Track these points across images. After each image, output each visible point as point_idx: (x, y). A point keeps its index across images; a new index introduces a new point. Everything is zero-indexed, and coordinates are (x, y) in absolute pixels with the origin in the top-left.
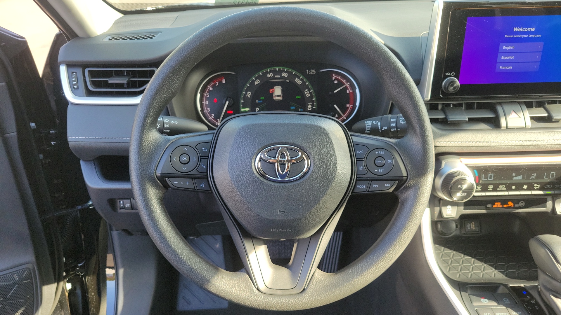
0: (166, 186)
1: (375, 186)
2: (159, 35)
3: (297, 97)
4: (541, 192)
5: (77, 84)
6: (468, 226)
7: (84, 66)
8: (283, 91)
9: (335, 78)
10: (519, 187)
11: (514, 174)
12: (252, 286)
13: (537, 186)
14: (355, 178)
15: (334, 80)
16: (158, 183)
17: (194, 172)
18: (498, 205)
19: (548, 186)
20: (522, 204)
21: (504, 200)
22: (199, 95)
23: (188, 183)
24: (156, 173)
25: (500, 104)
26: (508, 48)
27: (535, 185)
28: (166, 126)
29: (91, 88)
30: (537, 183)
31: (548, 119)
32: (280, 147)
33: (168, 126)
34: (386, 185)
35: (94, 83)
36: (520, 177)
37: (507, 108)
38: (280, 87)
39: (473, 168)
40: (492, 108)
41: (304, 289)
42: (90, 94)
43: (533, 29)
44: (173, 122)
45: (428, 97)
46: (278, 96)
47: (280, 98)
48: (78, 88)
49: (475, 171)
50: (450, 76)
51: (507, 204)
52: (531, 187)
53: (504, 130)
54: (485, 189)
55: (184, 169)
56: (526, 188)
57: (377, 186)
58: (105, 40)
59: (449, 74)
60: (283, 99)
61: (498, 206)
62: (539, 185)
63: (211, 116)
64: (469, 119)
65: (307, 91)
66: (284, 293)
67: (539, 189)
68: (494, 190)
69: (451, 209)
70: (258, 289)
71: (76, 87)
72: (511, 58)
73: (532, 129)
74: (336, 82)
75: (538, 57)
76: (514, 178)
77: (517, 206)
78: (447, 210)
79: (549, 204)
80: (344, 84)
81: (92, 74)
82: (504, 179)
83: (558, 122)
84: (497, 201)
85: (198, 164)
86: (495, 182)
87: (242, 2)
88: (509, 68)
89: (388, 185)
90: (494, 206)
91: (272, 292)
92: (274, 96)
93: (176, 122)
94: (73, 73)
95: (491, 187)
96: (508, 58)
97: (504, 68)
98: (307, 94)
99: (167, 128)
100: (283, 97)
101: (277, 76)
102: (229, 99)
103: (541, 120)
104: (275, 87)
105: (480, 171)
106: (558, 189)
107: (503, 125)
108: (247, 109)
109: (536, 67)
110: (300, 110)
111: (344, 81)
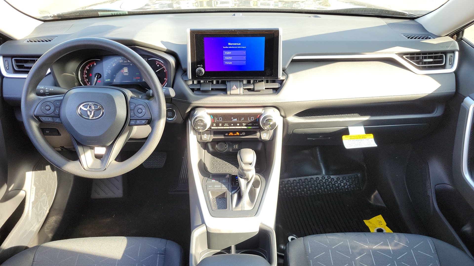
0: (40, 120)
1: (138, 122)
2: (56, 38)
3: (137, 74)
4: (246, 127)
5: (8, 67)
6: (234, 146)
7: (12, 57)
8: (128, 70)
9: (158, 63)
10: (235, 125)
11: (232, 118)
12: (81, 167)
13: (244, 124)
14: (129, 118)
15: (157, 65)
16: (35, 119)
17: (53, 114)
18: (231, 134)
19: (250, 124)
20: (244, 134)
21: (234, 132)
22: (79, 72)
23: (50, 119)
24: (34, 114)
25: (227, 81)
26: (228, 53)
27: (243, 124)
28: (46, 91)
29: (16, 69)
31: (253, 90)
32: (90, 103)
33: (48, 91)
34: (143, 122)
35: (18, 66)
36: (236, 120)
37: (232, 83)
38: (127, 68)
39: (210, 114)
40: (224, 83)
41: (105, 169)
42: (16, 72)
43: (240, 44)
44: (50, 89)
45: (190, 78)
46: (126, 73)
47: (127, 74)
48: (9, 69)
49: (211, 116)
50: (200, 67)
51: (236, 133)
52: (241, 125)
53: (229, 95)
54: (217, 125)
55: (48, 112)
56: (239, 125)
58: (24, 42)
59: (199, 66)
60: (128, 75)
61: (231, 135)
62: (245, 124)
64: (212, 89)
66: (96, 170)
67: (246, 126)
68: (223, 126)
69: (206, 136)
70: (84, 168)
71: (7, 68)
72: (230, 58)
73: (243, 95)
74: (158, 66)
75: (244, 58)
76: (233, 120)
77: (241, 134)
78: (205, 136)
79: (258, 134)
80: (162, 67)
81: (17, 61)
82: (226, 120)
83: (260, 91)
84: (231, 132)
85: (55, 110)
86: (222, 122)
87: (117, 14)
88: (230, 63)
89: (144, 122)
90: (229, 135)
91: (91, 170)
92: (124, 73)
93: (52, 89)
94: (6, 60)
95: (220, 125)
96: (229, 58)
97: (227, 63)
99: (47, 92)
100: (129, 73)
101: (125, 62)
102: (97, 74)
103: (249, 90)
104: (124, 68)
105: (214, 116)
106: (255, 126)
107: (228, 93)
108: (109, 80)
109: (244, 63)
110: (138, 81)
111: (163, 65)
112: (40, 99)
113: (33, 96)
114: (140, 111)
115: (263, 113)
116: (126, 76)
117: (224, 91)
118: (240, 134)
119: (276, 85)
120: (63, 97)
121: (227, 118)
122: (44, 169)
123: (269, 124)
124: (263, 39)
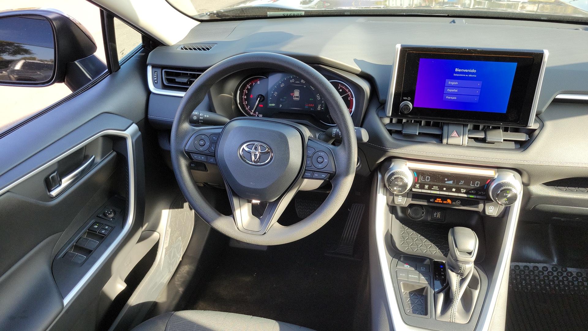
0: (191, 158)
2: (216, 45)
3: (310, 99)
4: (465, 195)
5: (157, 80)
6: (435, 214)
7: (162, 67)
8: (300, 93)
9: (341, 87)
10: (449, 189)
11: (446, 179)
12: (234, 225)
13: (463, 191)
14: (304, 168)
15: (340, 89)
16: (186, 155)
17: (207, 152)
18: (439, 200)
19: (473, 192)
20: (458, 202)
21: (445, 198)
22: (239, 92)
23: (203, 158)
24: (185, 149)
25: (448, 124)
26: (453, 83)
27: (462, 190)
28: (201, 118)
29: (165, 83)
30: (464, 188)
31: (483, 140)
32: (256, 143)
33: (202, 118)
34: (323, 176)
35: (168, 80)
36: (451, 182)
37: (451, 128)
38: (299, 90)
39: (414, 171)
40: (440, 126)
41: (265, 233)
42: (165, 87)
43: (475, 71)
44: (205, 116)
45: (389, 114)
46: (297, 97)
47: (298, 99)
48: (157, 83)
49: (415, 173)
50: (407, 100)
51: (447, 201)
52: (458, 191)
53: (444, 145)
54: (422, 187)
55: (201, 149)
56: (454, 191)
57: (317, 175)
58: (178, 49)
59: (406, 98)
60: (300, 100)
61: (439, 202)
62: (465, 190)
63: (247, 107)
64: (419, 133)
65: (318, 96)
66: (253, 233)
67: (465, 193)
68: (430, 188)
69: (401, 198)
70: (238, 228)
71: (156, 82)
72: (455, 91)
73: (468, 147)
75: (478, 92)
76: (446, 182)
77: (454, 203)
78: (399, 199)
79: (481, 206)
80: (346, 93)
81: (167, 73)
82: (436, 182)
83: (494, 143)
84: (439, 197)
85: (210, 146)
86: (430, 183)
87: (290, 15)
88: (454, 98)
89: (324, 176)
90: (436, 201)
91: (246, 231)
92: (294, 97)
93: (208, 116)
94: (155, 72)
95: (427, 187)
96: (453, 91)
97: (449, 98)
98: (318, 97)
99: (201, 120)
101: (297, 82)
102: (260, 96)
103: (476, 140)
104: (295, 90)
105: (419, 173)
106: (480, 195)
107: (445, 141)
108: (273, 105)
109: (476, 99)
110: (311, 109)
111: (347, 90)
112: (194, 130)
113: (186, 126)
114: (320, 160)
115: (496, 177)
116: (296, 101)
117: (439, 138)
118: (452, 203)
119: (523, 137)
120: (222, 129)
121: (438, 178)
122: (182, 207)
123: (506, 196)
124: (514, 65)
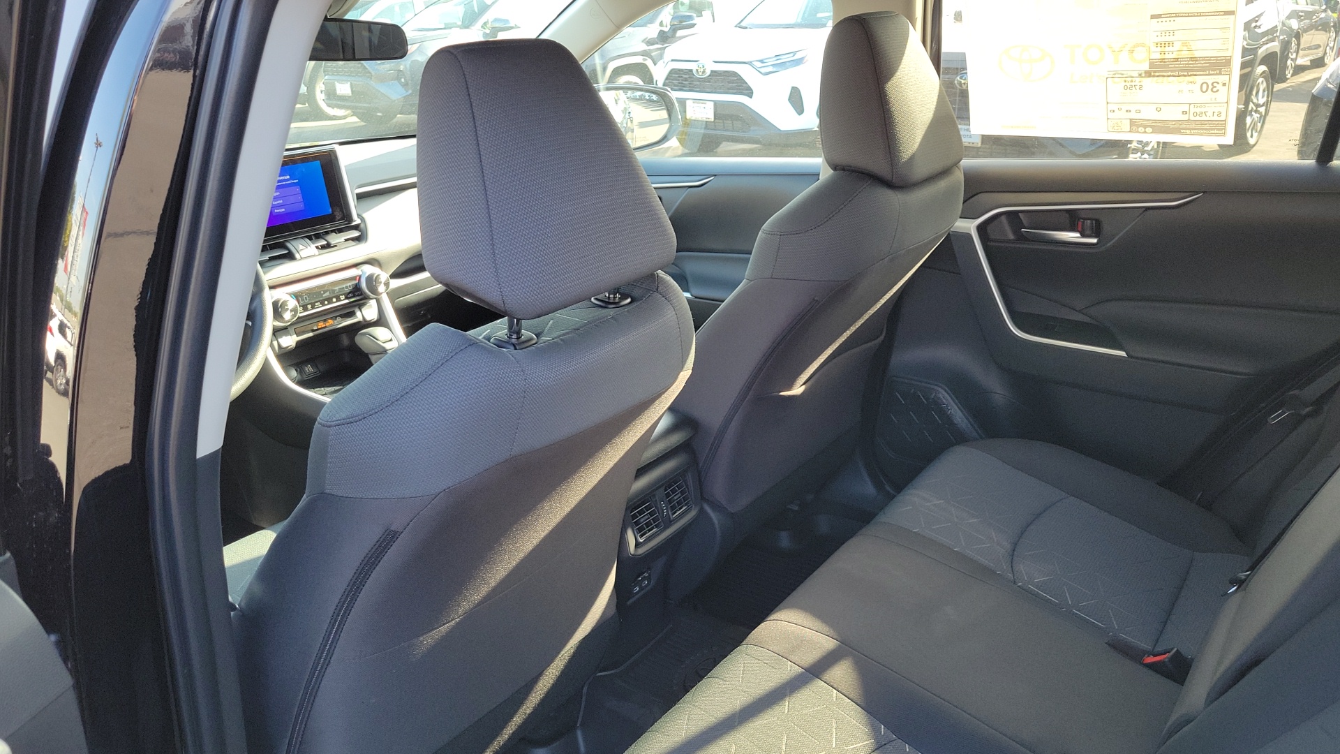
4: (347, 301)
10: (330, 301)
11: (322, 292)
19: (350, 295)
20: (340, 316)
25: (287, 241)
27: (341, 297)
30: (342, 295)
31: (328, 246)
36: (327, 294)
37: (295, 242)
39: (293, 294)
40: (282, 246)
43: (288, 177)
51: (328, 322)
52: (338, 299)
53: (299, 260)
54: (305, 309)
56: (335, 301)
61: (321, 325)
62: (344, 296)
67: (346, 298)
68: (313, 308)
69: (288, 337)
73: (319, 255)
75: (300, 198)
76: (323, 295)
77: (336, 322)
78: (284, 340)
79: (358, 314)
82: (314, 298)
83: (336, 246)
86: (310, 302)
88: (283, 210)
90: (319, 327)
95: (309, 307)
96: (278, 202)
97: (278, 211)
103: (323, 247)
105: (297, 296)
106: (358, 295)
107: (297, 256)
109: (302, 206)
115: (360, 273)
117: (290, 256)
119: (355, 234)
121: (311, 293)
123: (381, 282)
124: (318, 163)
